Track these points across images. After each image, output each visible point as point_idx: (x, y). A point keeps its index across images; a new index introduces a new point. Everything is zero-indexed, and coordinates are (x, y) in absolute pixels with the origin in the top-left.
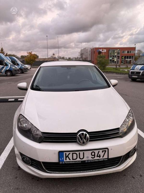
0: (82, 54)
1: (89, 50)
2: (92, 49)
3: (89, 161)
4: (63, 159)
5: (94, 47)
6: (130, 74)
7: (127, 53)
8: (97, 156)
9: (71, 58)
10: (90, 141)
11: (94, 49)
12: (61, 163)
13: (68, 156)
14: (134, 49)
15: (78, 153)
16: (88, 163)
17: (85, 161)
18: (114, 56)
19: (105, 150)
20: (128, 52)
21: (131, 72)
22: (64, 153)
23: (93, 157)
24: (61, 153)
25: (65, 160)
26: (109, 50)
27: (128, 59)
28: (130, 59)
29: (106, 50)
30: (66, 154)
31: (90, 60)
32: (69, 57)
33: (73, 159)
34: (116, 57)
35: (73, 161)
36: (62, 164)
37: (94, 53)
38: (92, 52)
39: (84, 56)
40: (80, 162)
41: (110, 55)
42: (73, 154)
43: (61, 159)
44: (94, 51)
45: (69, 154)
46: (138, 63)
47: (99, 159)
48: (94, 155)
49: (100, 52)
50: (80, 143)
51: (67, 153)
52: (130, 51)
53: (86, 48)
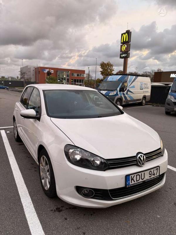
0: (24, 74)
1: (32, 69)
2: (36, 68)
3: (148, 181)
4: (129, 182)
5: (38, 66)
6: (94, 100)
7: (76, 76)
8: (153, 175)
9: (6, 77)
10: (147, 161)
11: (39, 69)
12: (128, 186)
13: (133, 179)
14: (83, 72)
15: (140, 174)
16: (147, 182)
17: (145, 181)
18: (62, 79)
19: (158, 168)
20: (78, 75)
21: (95, 98)
22: (130, 176)
23: (150, 176)
24: (127, 177)
25: (131, 184)
26: (57, 71)
27: (78, 82)
28: (80, 83)
29: (53, 71)
30: (131, 177)
31: (35, 82)
32: (2, 76)
33: (137, 181)
34: (65, 79)
35: (136, 183)
36: (129, 188)
37: (39, 74)
38: (36, 72)
39: (26, 77)
40: (142, 183)
41: (58, 77)
42: (137, 175)
43: (128, 182)
44: (39, 70)
45: (134, 176)
46: (101, 89)
47: (154, 177)
48: (151, 174)
49: (49, 73)
50: (141, 164)
51: (133, 176)
52: (80, 74)
53: (27, 66)
